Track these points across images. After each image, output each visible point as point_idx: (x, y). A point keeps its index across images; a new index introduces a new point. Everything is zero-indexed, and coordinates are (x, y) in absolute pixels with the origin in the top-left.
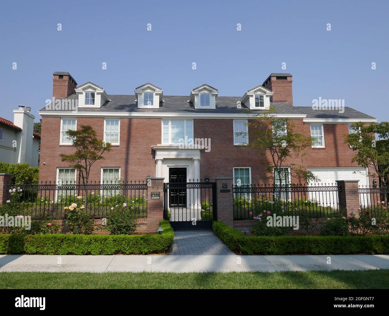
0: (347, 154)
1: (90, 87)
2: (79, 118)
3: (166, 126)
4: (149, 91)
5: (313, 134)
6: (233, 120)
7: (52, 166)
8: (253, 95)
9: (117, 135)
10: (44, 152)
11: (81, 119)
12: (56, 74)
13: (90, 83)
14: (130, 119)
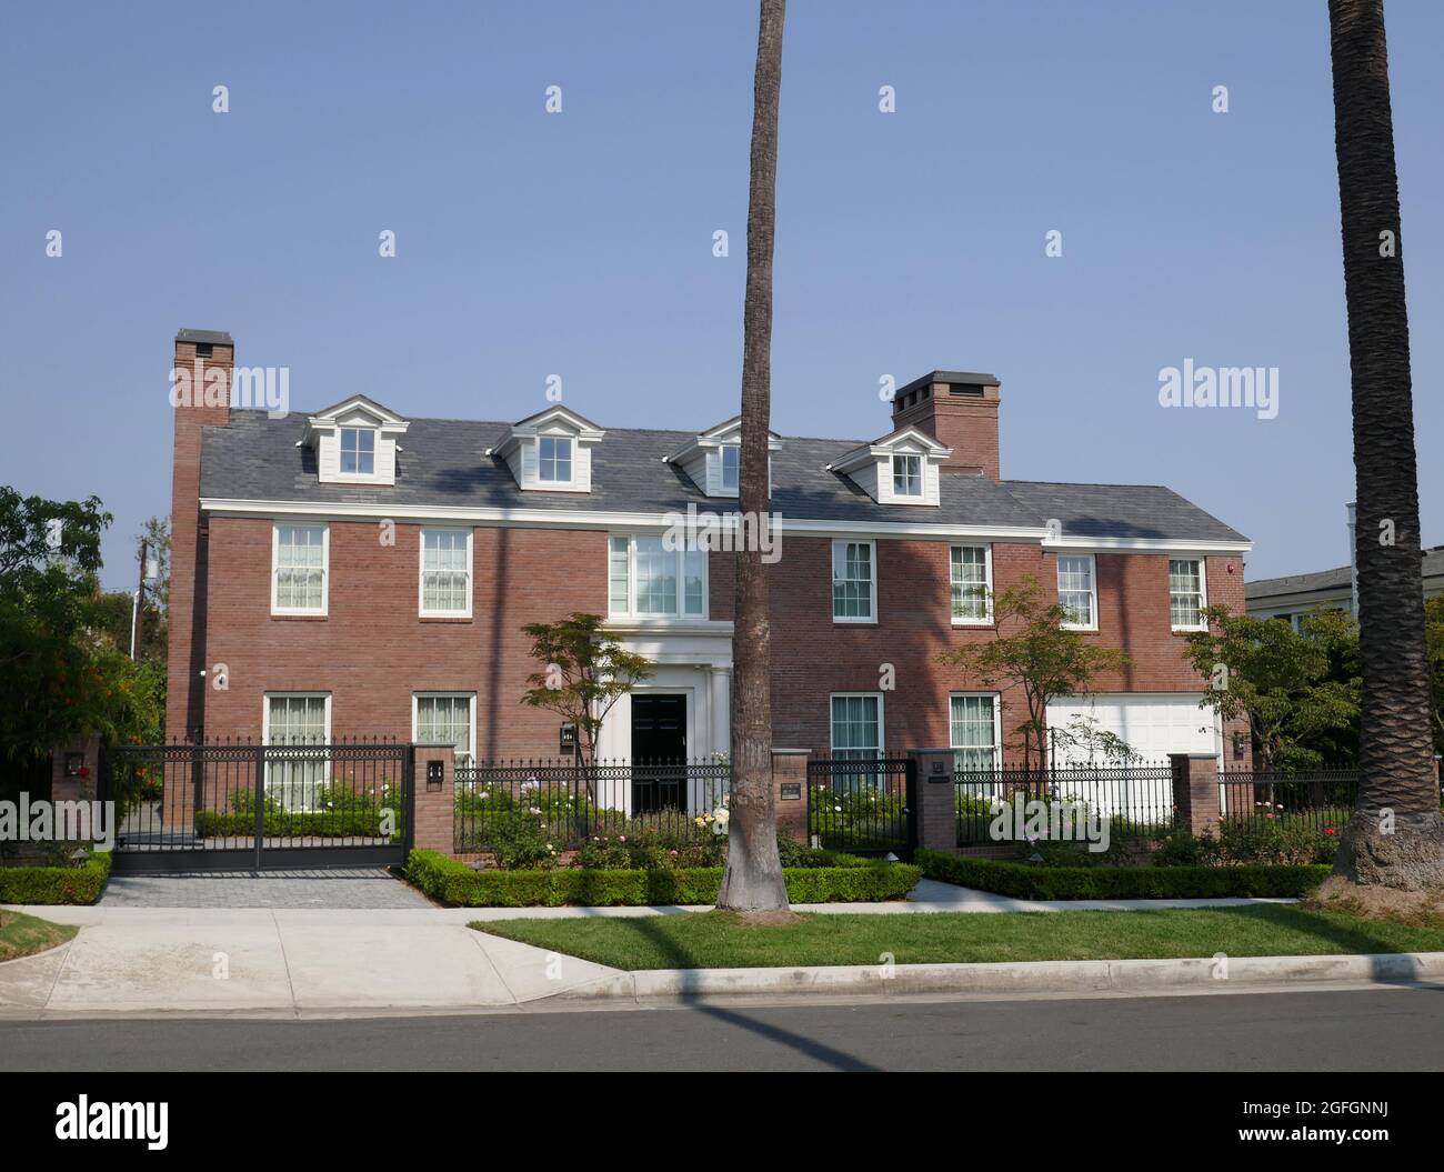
0: (1162, 650)
1: (359, 412)
2: (338, 525)
3: (622, 555)
4: (557, 430)
5: (1064, 584)
6: (830, 539)
7: (249, 686)
8: (888, 457)
9: (461, 582)
10: (222, 638)
11: (343, 526)
12: (185, 337)
13: (362, 398)
14: (504, 530)
